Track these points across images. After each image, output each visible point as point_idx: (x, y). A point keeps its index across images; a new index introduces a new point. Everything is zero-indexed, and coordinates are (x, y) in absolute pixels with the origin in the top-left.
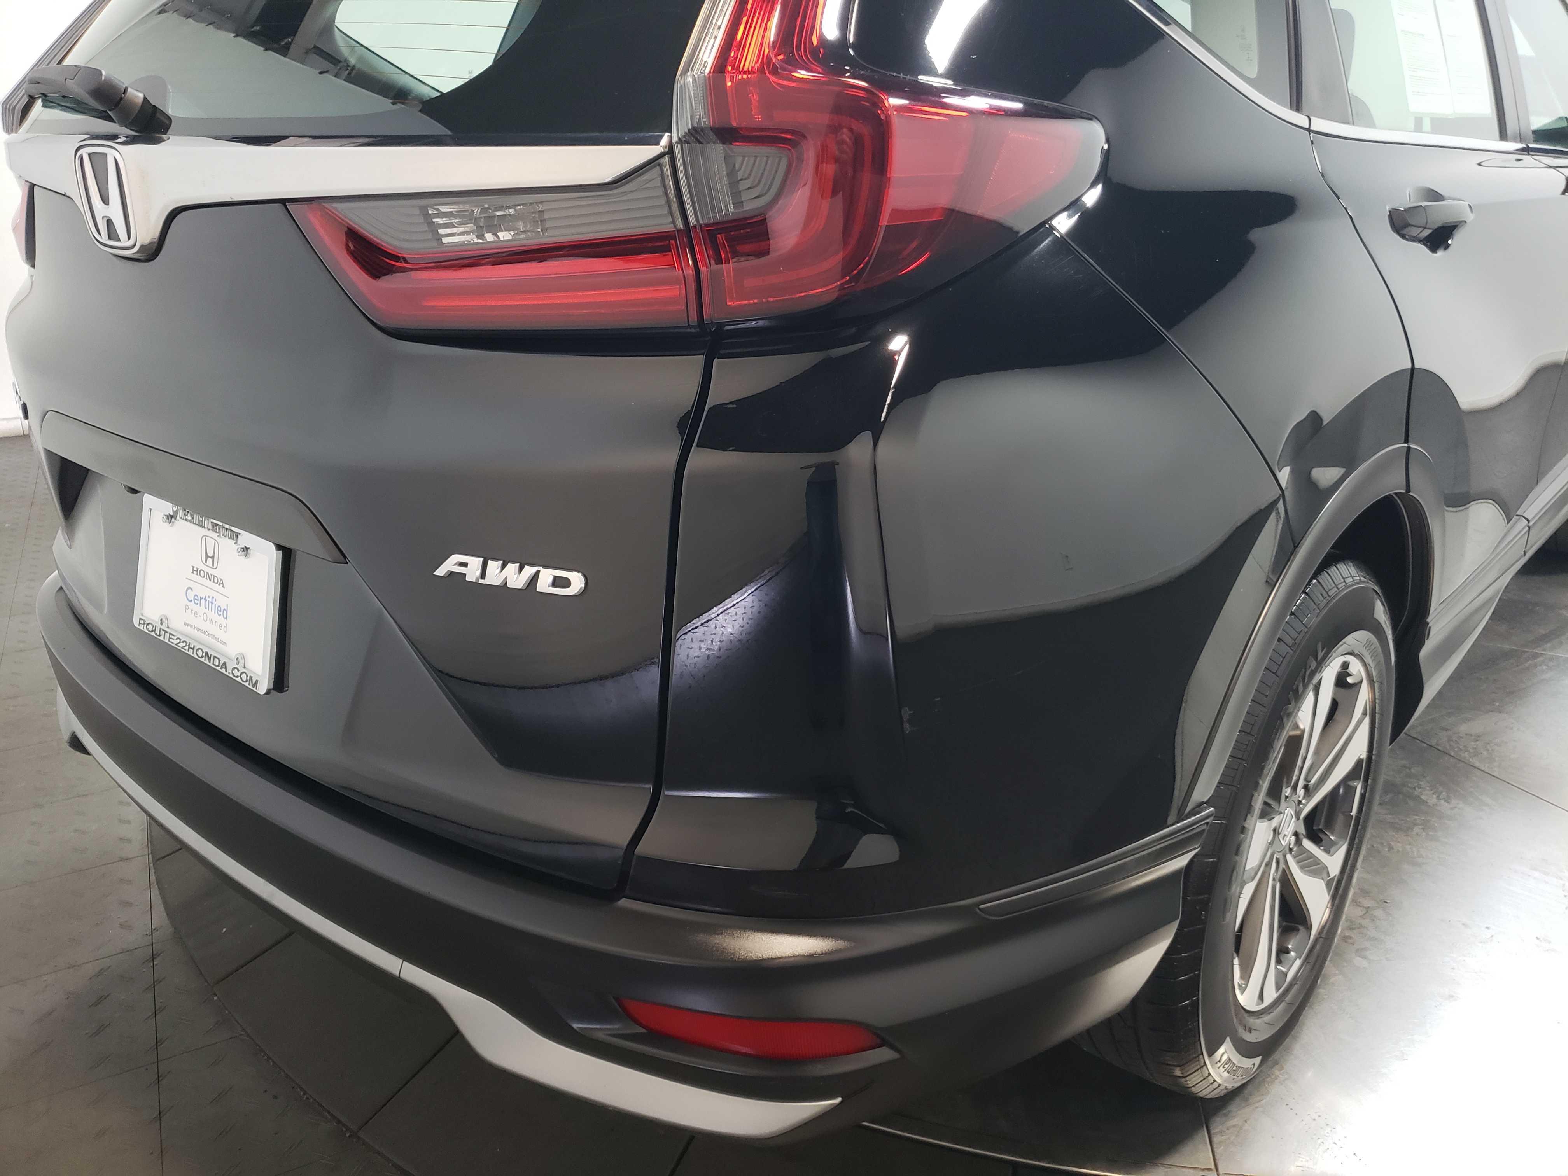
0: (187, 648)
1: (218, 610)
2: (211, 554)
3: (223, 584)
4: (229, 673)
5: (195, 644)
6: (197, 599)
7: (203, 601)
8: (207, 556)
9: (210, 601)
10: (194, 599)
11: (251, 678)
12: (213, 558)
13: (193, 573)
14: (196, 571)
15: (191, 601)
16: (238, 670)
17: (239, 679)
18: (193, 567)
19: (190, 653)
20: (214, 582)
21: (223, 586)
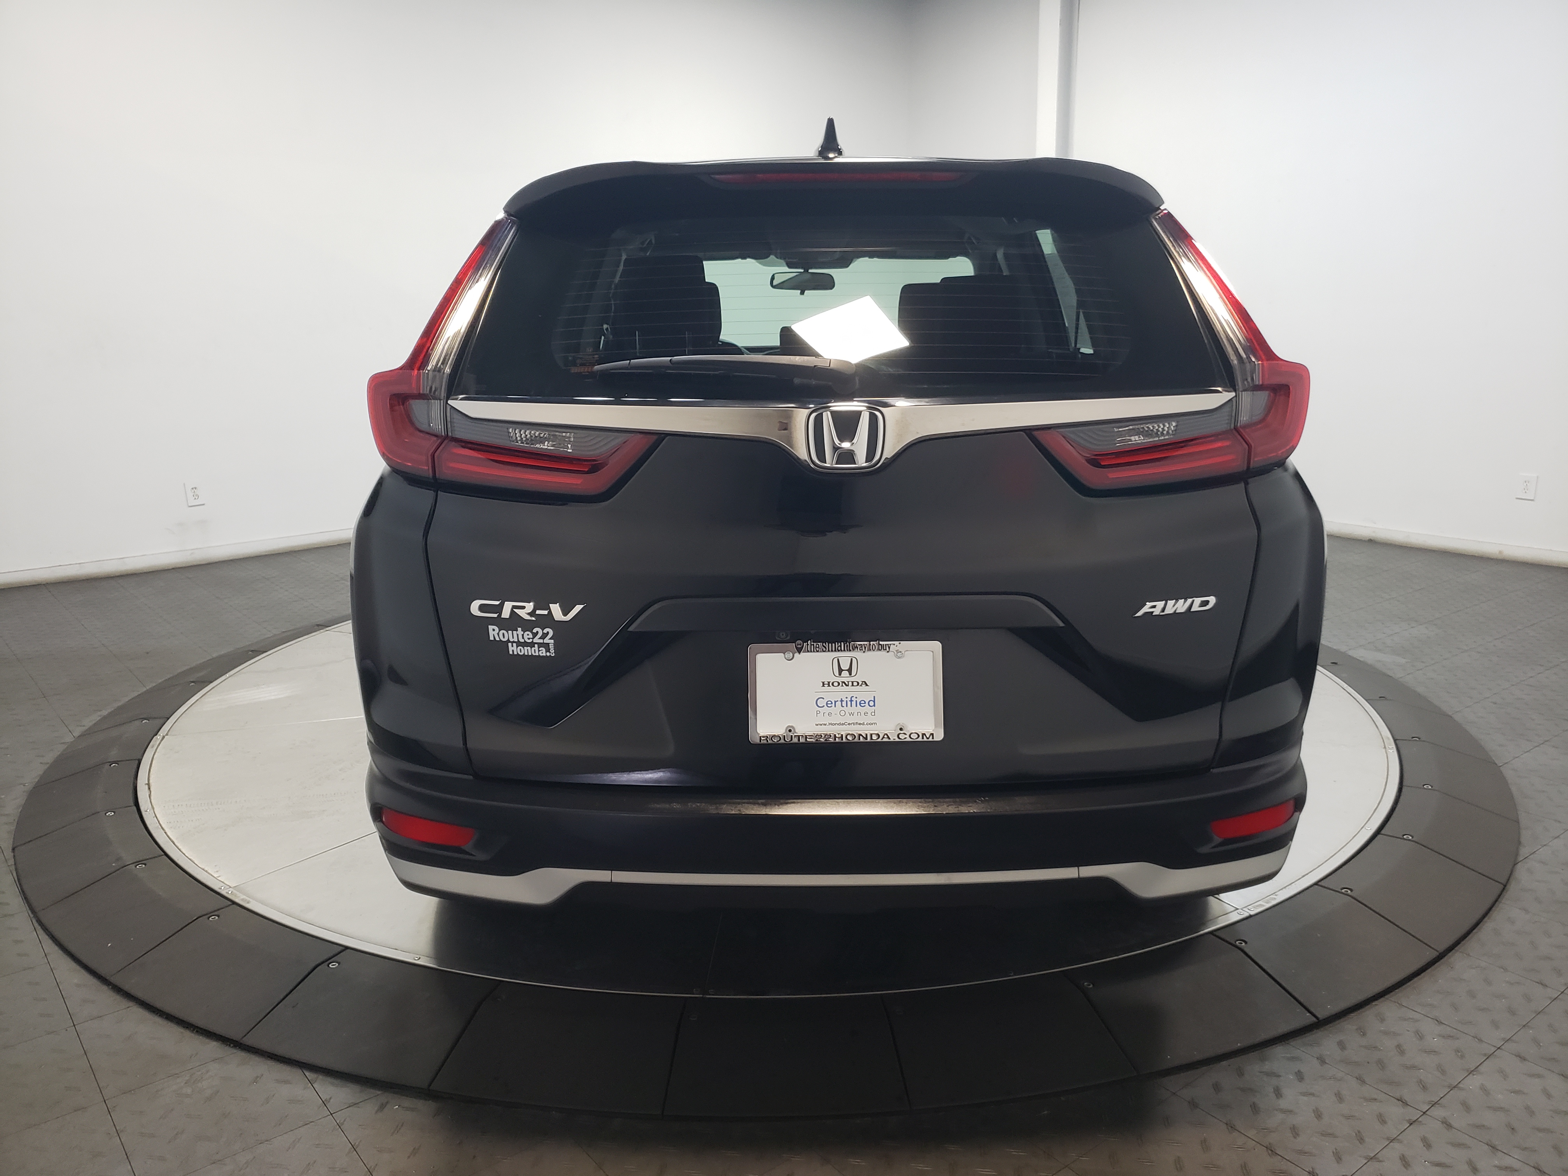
0: (831, 739)
1: (861, 704)
2: (846, 668)
3: (866, 684)
4: (894, 739)
6: (830, 704)
7: (838, 704)
8: (841, 671)
9: (849, 699)
10: (827, 704)
11: (925, 735)
12: (850, 671)
13: (823, 686)
14: (827, 684)
15: (824, 706)
16: (905, 734)
17: (908, 739)
18: (823, 683)
19: (838, 740)
20: (853, 685)
21: (867, 685)
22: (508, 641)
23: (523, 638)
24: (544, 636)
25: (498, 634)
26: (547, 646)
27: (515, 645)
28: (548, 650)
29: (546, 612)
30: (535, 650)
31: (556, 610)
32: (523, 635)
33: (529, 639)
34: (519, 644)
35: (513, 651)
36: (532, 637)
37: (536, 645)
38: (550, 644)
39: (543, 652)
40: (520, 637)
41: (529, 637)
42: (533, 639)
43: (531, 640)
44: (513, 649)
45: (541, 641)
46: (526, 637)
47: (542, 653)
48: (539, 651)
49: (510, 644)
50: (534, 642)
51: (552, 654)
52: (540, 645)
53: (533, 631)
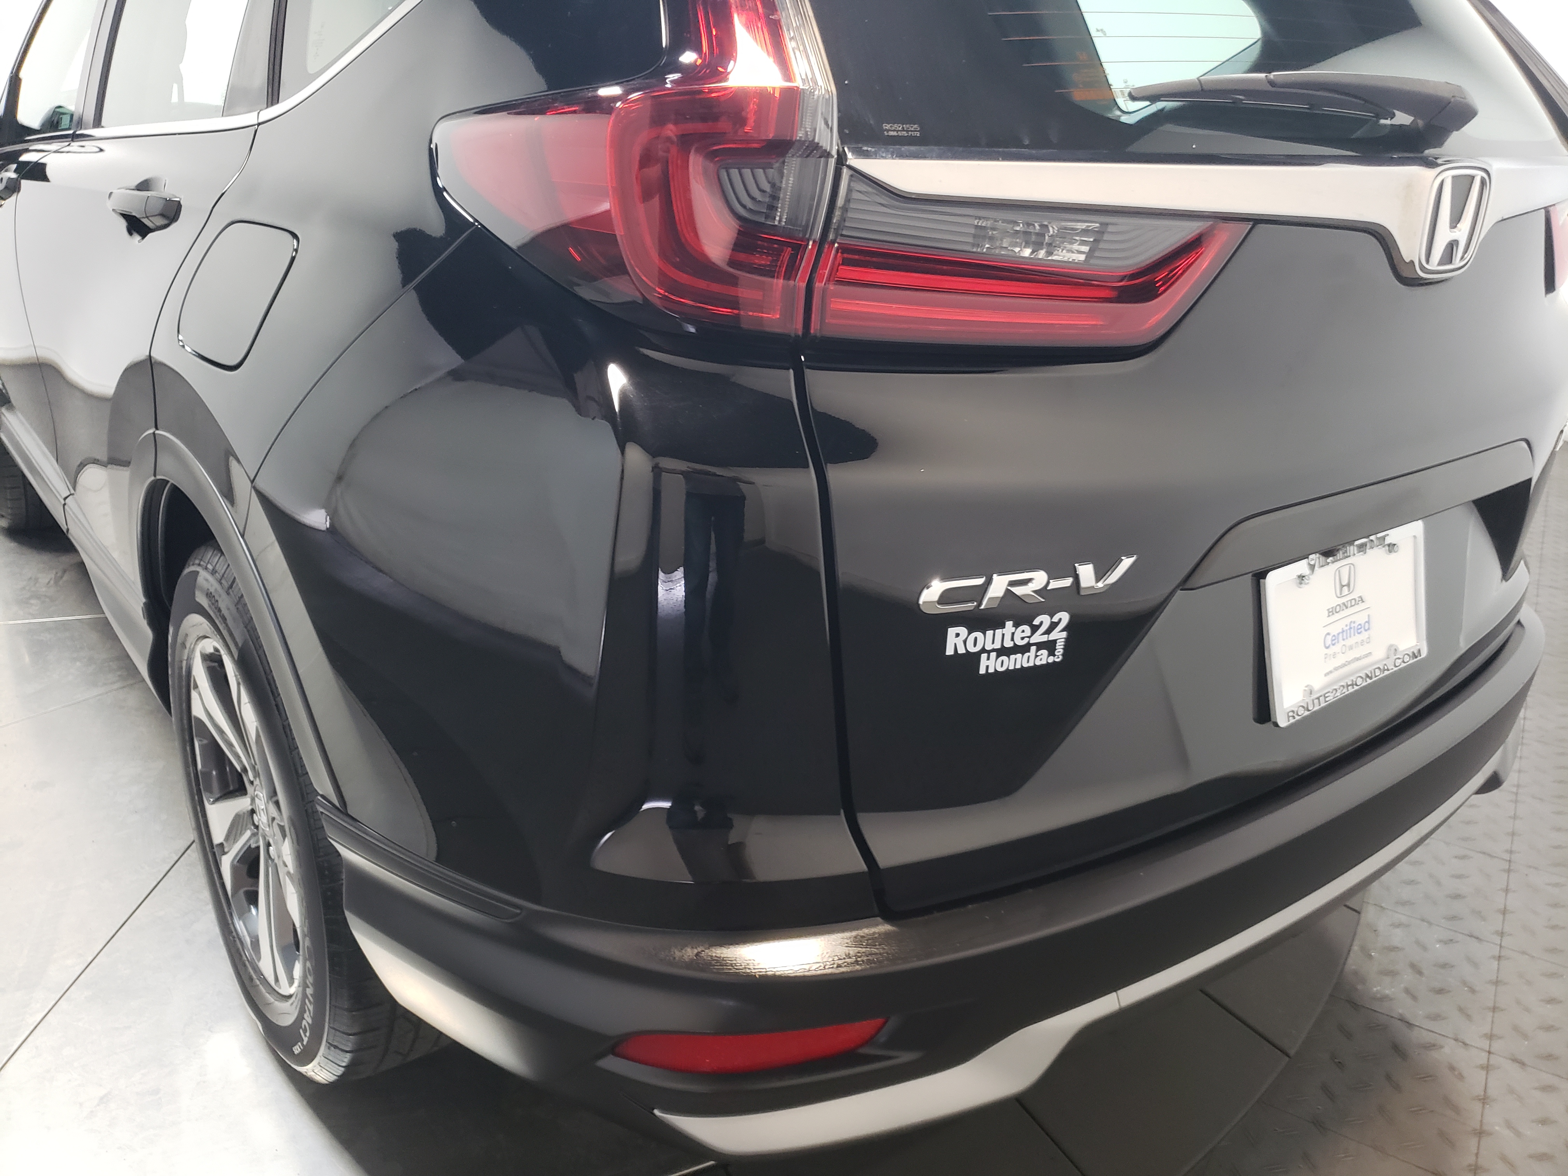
0: (1345, 690)
1: (1359, 629)
2: (1345, 582)
3: (1362, 599)
4: (1392, 669)
5: (1352, 678)
6: (1335, 639)
7: (1340, 636)
8: (1343, 586)
9: (1348, 627)
11: (1414, 653)
12: (1348, 585)
14: (1332, 612)
15: (1330, 645)
16: (1399, 658)
17: (1403, 665)
18: (1328, 611)
19: (1351, 690)
20: (1352, 606)
21: (1363, 602)
22: (983, 650)
23: (1012, 639)
24: (1053, 626)
25: (965, 642)
26: (1050, 646)
27: (993, 655)
28: (1052, 653)
29: (1067, 582)
30: (1029, 657)
31: (1086, 573)
32: (1013, 634)
33: (1023, 638)
34: (1003, 651)
35: (987, 667)
36: (1029, 634)
37: (1033, 648)
38: (1058, 641)
39: (1043, 658)
40: (1008, 638)
41: (1024, 635)
42: (1029, 637)
43: (1026, 640)
44: (989, 665)
45: (1045, 638)
46: (1018, 634)
47: (1041, 660)
48: (1037, 656)
49: (984, 656)
50: (1031, 642)
51: (1058, 658)
52: (1040, 646)
53: (1034, 623)
